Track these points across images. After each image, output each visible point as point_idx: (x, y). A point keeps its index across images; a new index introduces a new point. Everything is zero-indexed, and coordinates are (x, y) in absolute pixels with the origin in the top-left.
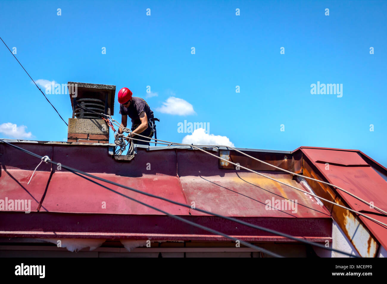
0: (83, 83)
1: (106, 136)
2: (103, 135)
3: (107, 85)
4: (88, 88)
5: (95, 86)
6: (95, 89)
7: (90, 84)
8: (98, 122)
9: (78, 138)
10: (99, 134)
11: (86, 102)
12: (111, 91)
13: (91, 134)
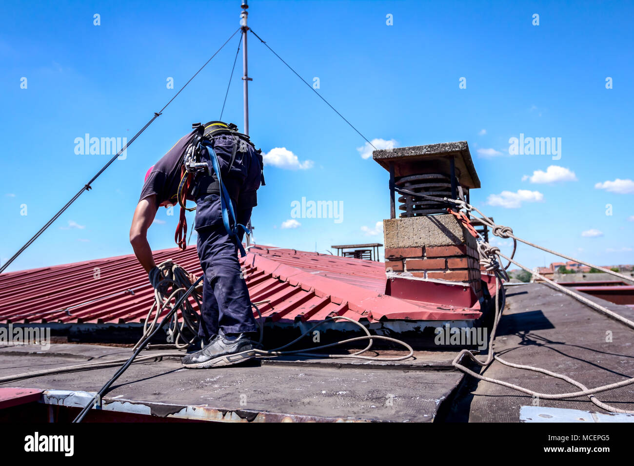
0: (400, 149)
1: (459, 248)
2: (453, 245)
3: (447, 143)
4: (412, 156)
5: (425, 150)
6: (425, 155)
7: (414, 149)
8: (440, 220)
9: (404, 256)
10: (445, 245)
11: (413, 182)
12: (459, 154)
13: (429, 247)
